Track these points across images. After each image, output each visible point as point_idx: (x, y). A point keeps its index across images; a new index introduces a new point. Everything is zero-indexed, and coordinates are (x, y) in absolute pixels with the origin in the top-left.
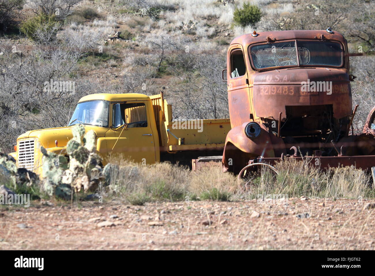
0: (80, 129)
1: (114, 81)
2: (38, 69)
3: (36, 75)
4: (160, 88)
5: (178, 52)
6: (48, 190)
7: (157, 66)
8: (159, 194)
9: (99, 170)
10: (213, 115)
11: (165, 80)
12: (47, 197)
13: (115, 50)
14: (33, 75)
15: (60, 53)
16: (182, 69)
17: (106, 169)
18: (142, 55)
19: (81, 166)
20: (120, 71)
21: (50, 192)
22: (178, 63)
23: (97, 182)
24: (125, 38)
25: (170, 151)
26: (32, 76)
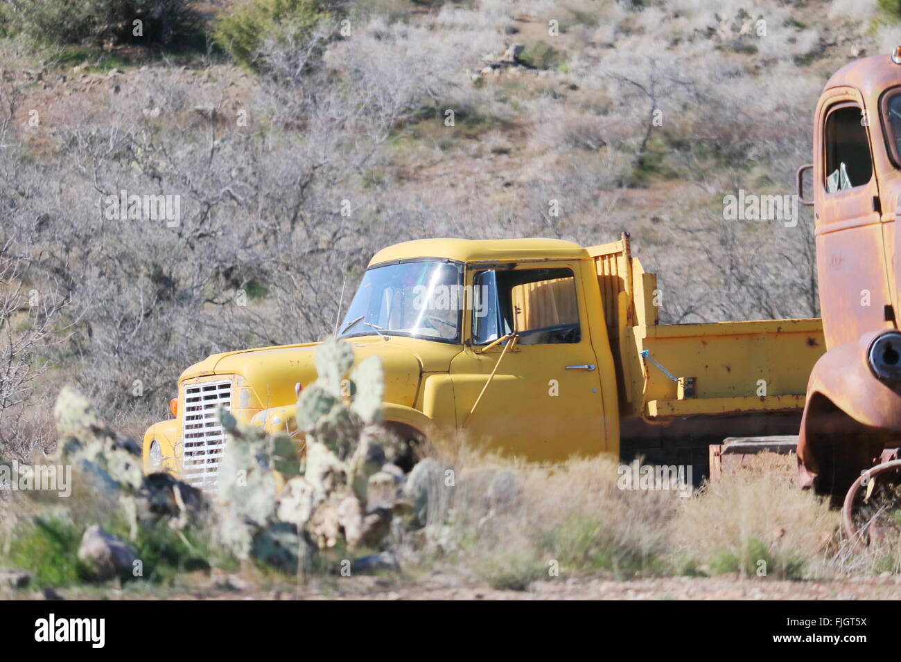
0: (339, 352)
1: (498, 197)
2: (265, 161)
3: (260, 180)
4: (643, 221)
5: (699, 108)
6: (234, 543)
7: (634, 152)
8: (580, 555)
9: (397, 481)
10: (804, 305)
11: (658, 195)
12: (232, 563)
13: (504, 101)
14: (252, 179)
15: (333, 112)
16: (711, 161)
17: (418, 476)
18: (590, 117)
19: (339, 466)
20: (520, 166)
21: (241, 547)
22: (699, 142)
23: (385, 516)
24: (535, 64)
25: (652, 418)
26: (246, 180)
